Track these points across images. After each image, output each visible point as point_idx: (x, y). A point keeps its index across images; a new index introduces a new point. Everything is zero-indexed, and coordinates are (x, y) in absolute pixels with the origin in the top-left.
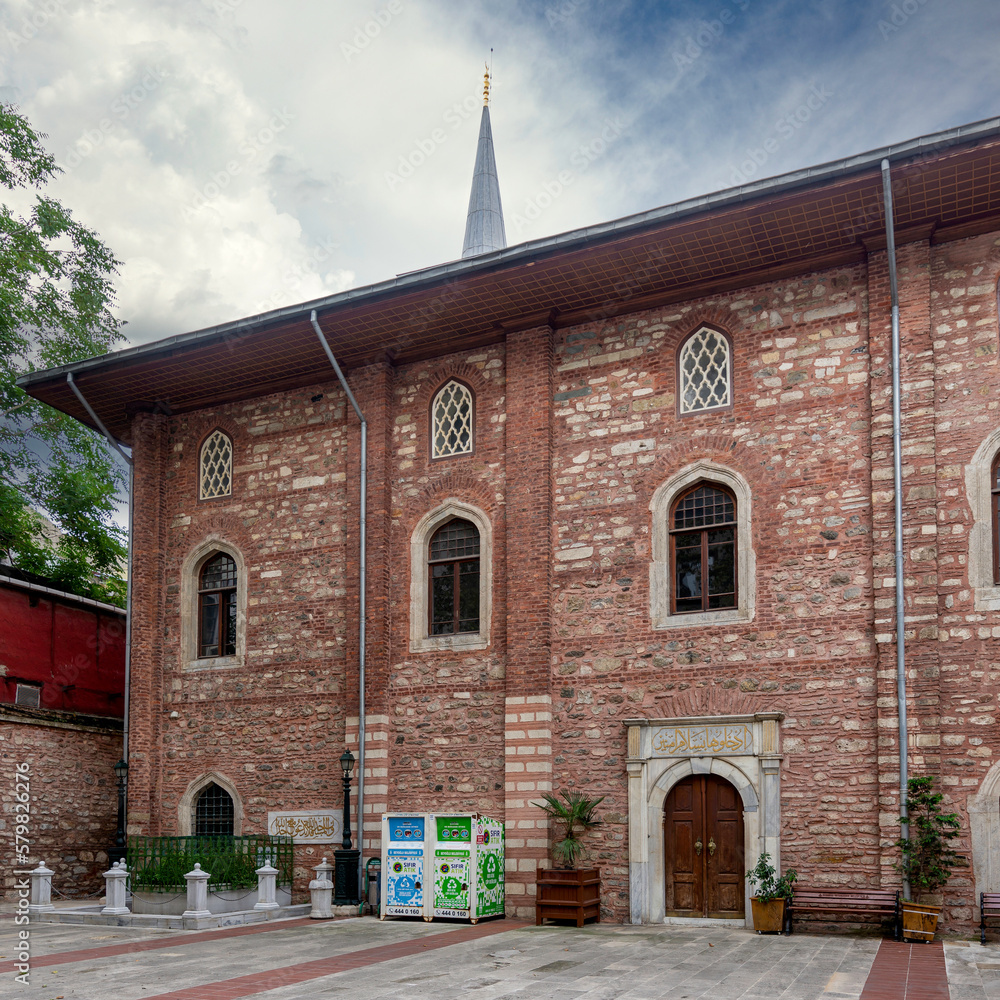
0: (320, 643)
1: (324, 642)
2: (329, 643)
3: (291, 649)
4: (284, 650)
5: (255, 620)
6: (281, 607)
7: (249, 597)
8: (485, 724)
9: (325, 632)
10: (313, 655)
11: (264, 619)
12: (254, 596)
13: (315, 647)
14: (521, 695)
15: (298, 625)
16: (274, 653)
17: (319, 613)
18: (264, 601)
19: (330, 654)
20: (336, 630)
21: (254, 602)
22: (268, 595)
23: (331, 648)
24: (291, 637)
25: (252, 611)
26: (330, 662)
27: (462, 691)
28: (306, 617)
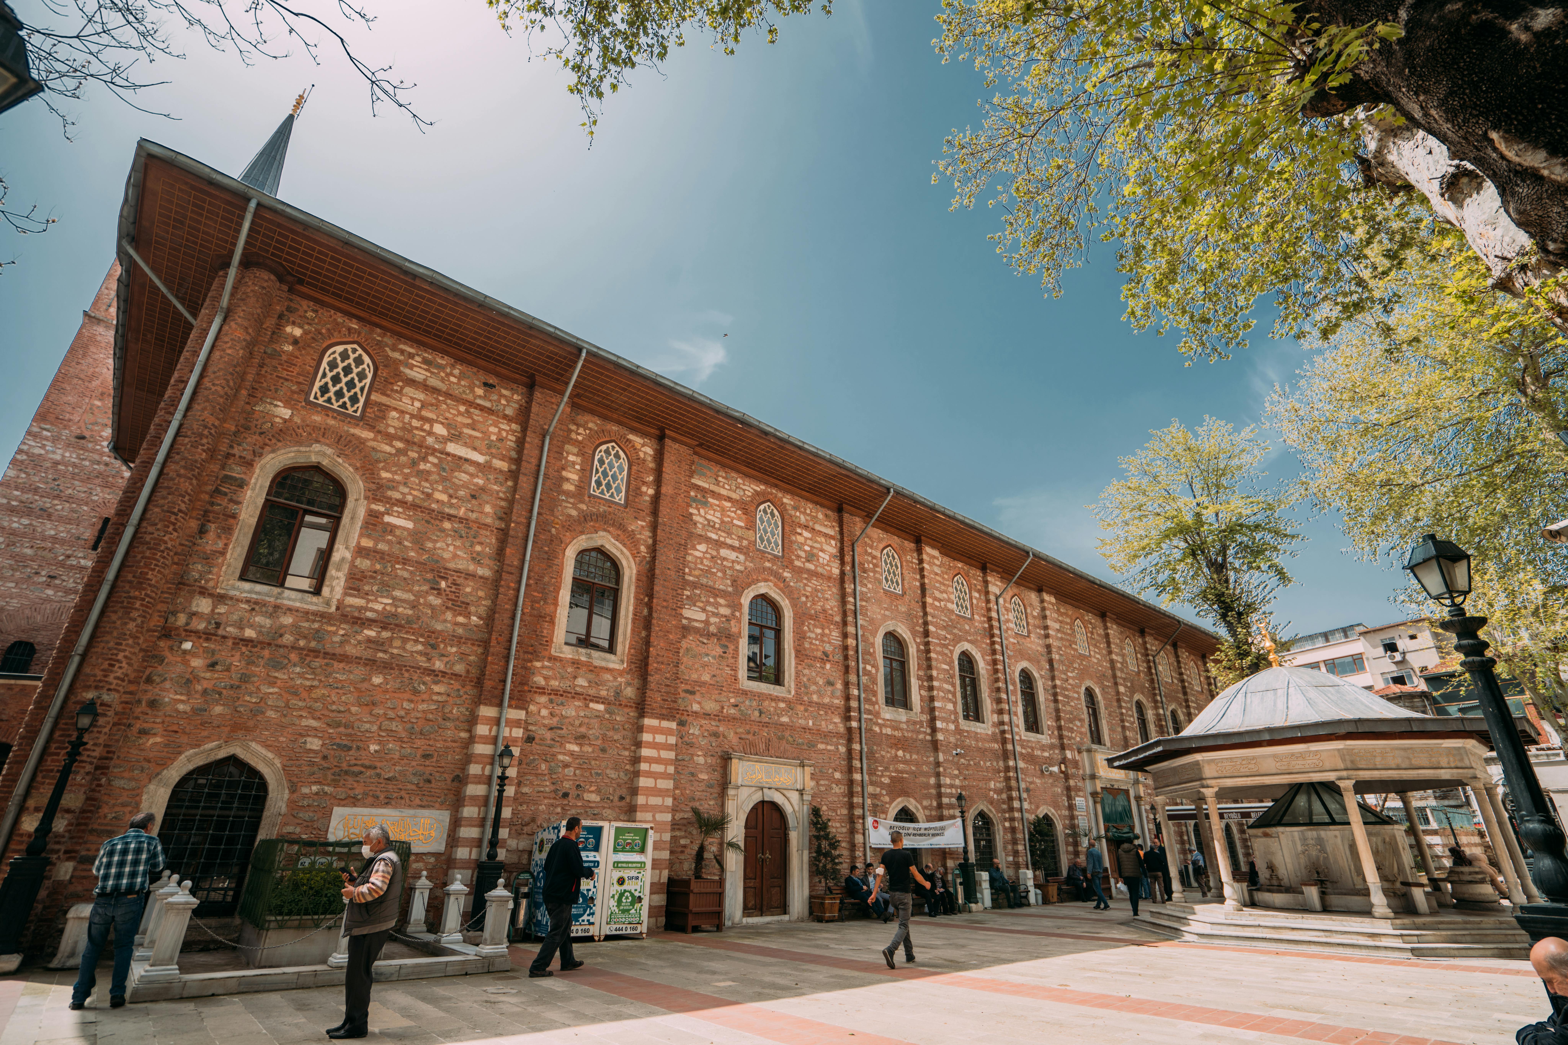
0: (449, 616)
1: (455, 616)
2: (461, 619)
3: (410, 612)
4: (400, 610)
5: (364, 564)
6: (405, 561)
7: (361, 535)
8: (616, 737)
9: (460, 606)
10: (439, 627)
11: (378, 567)
12: (369, 536)
13: (442, 618)
14: (657, 718)
15: (425, 588)
16: (384, 608)
17: (455, 584)
18: (381, 546)
19: (460, 631)
20: (472, 609)
21: (367, 543)
22: (389, 542)
23: (461, 624)
24: (412, 598)
25: (361, 552)
26: (459, 640)
27: (598, 702)
28: (438, 583)
